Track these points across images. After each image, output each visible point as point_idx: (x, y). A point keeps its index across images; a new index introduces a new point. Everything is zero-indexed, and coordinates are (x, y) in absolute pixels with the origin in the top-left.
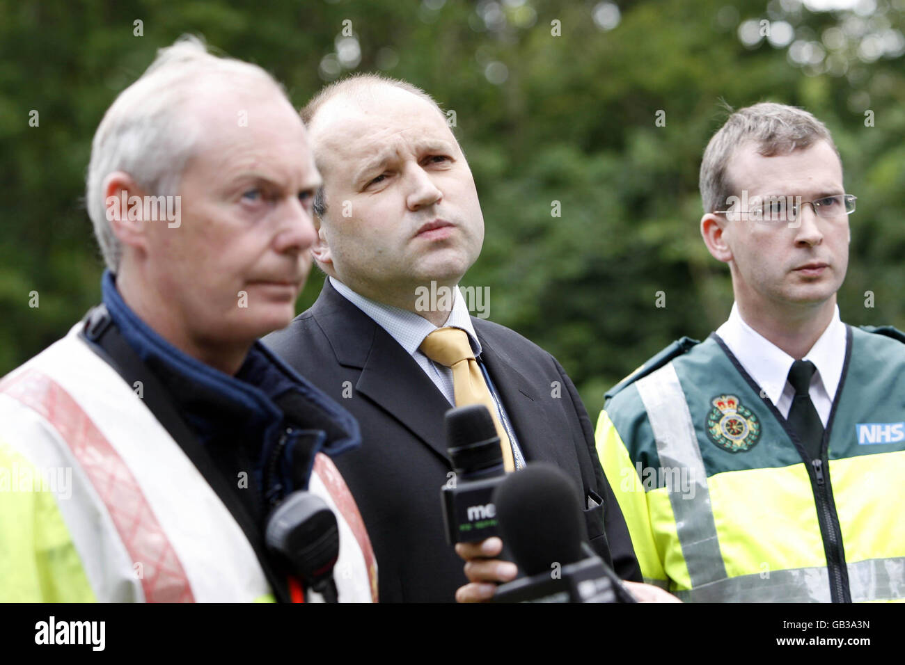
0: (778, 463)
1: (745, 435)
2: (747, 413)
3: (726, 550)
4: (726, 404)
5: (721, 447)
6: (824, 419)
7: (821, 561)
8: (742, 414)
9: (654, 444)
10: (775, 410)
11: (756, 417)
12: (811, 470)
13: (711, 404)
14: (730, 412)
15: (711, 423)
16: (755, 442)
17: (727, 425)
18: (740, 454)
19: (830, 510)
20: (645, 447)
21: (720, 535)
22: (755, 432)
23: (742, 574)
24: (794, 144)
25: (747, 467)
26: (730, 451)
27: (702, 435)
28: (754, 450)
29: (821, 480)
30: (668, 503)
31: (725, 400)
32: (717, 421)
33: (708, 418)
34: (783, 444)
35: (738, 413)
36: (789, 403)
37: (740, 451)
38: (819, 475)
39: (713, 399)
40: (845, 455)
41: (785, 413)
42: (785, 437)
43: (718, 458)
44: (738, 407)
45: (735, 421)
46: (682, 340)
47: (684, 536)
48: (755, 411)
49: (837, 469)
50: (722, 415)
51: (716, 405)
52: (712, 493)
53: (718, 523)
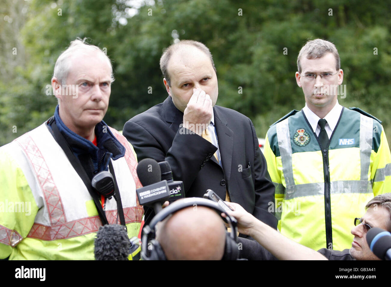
0: (314, 150)
1: (305, 141)
2: (307, 134)
3: (295, 176)
4: (301, 131)
5: (297, 145)
6: (329, 137)
7: (323, 181)
8: (305, 135)
9: (277, 143)
10: (315, 134)
11: (309, 135)
12: (323, 153)
13: (296, 131)
14: (301, 134)
15: (295, 137)
16: (308, 144)
17: (300, 138)
18: (302, 147)
19: (327, 165)
20: (275, 144)
21: (294, 172)
22: (308, 140)
23: (299, 184)
24: (316, 56)
25: (304, 151)
26: (299, 146)
27: (292, 141)
28: (307, 146)
29: (325, 156)
30: (281, 161)
31: (301, 130)
32: (297, 137)
33: (294, 136)
34: (316, 144)
35: (304, 134)
36: (319, 131)
37: (303, 146)
38: (325, 154)
39: (297, 130)
40: (334, 148)
41: (318, 135)
42: (317, 142)
43: (296, 148)
44: (304, 132)
45: (302, 137)
46: (293, 111)
47: (285, 171)
48: (309, 134)
49: (331, 153)
50: (299, 135)
51: (298, 132)
52: (293, 159)
53: (293, 168)
